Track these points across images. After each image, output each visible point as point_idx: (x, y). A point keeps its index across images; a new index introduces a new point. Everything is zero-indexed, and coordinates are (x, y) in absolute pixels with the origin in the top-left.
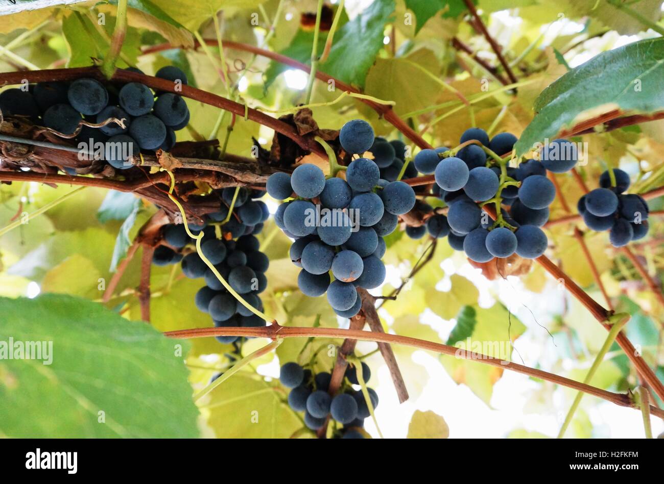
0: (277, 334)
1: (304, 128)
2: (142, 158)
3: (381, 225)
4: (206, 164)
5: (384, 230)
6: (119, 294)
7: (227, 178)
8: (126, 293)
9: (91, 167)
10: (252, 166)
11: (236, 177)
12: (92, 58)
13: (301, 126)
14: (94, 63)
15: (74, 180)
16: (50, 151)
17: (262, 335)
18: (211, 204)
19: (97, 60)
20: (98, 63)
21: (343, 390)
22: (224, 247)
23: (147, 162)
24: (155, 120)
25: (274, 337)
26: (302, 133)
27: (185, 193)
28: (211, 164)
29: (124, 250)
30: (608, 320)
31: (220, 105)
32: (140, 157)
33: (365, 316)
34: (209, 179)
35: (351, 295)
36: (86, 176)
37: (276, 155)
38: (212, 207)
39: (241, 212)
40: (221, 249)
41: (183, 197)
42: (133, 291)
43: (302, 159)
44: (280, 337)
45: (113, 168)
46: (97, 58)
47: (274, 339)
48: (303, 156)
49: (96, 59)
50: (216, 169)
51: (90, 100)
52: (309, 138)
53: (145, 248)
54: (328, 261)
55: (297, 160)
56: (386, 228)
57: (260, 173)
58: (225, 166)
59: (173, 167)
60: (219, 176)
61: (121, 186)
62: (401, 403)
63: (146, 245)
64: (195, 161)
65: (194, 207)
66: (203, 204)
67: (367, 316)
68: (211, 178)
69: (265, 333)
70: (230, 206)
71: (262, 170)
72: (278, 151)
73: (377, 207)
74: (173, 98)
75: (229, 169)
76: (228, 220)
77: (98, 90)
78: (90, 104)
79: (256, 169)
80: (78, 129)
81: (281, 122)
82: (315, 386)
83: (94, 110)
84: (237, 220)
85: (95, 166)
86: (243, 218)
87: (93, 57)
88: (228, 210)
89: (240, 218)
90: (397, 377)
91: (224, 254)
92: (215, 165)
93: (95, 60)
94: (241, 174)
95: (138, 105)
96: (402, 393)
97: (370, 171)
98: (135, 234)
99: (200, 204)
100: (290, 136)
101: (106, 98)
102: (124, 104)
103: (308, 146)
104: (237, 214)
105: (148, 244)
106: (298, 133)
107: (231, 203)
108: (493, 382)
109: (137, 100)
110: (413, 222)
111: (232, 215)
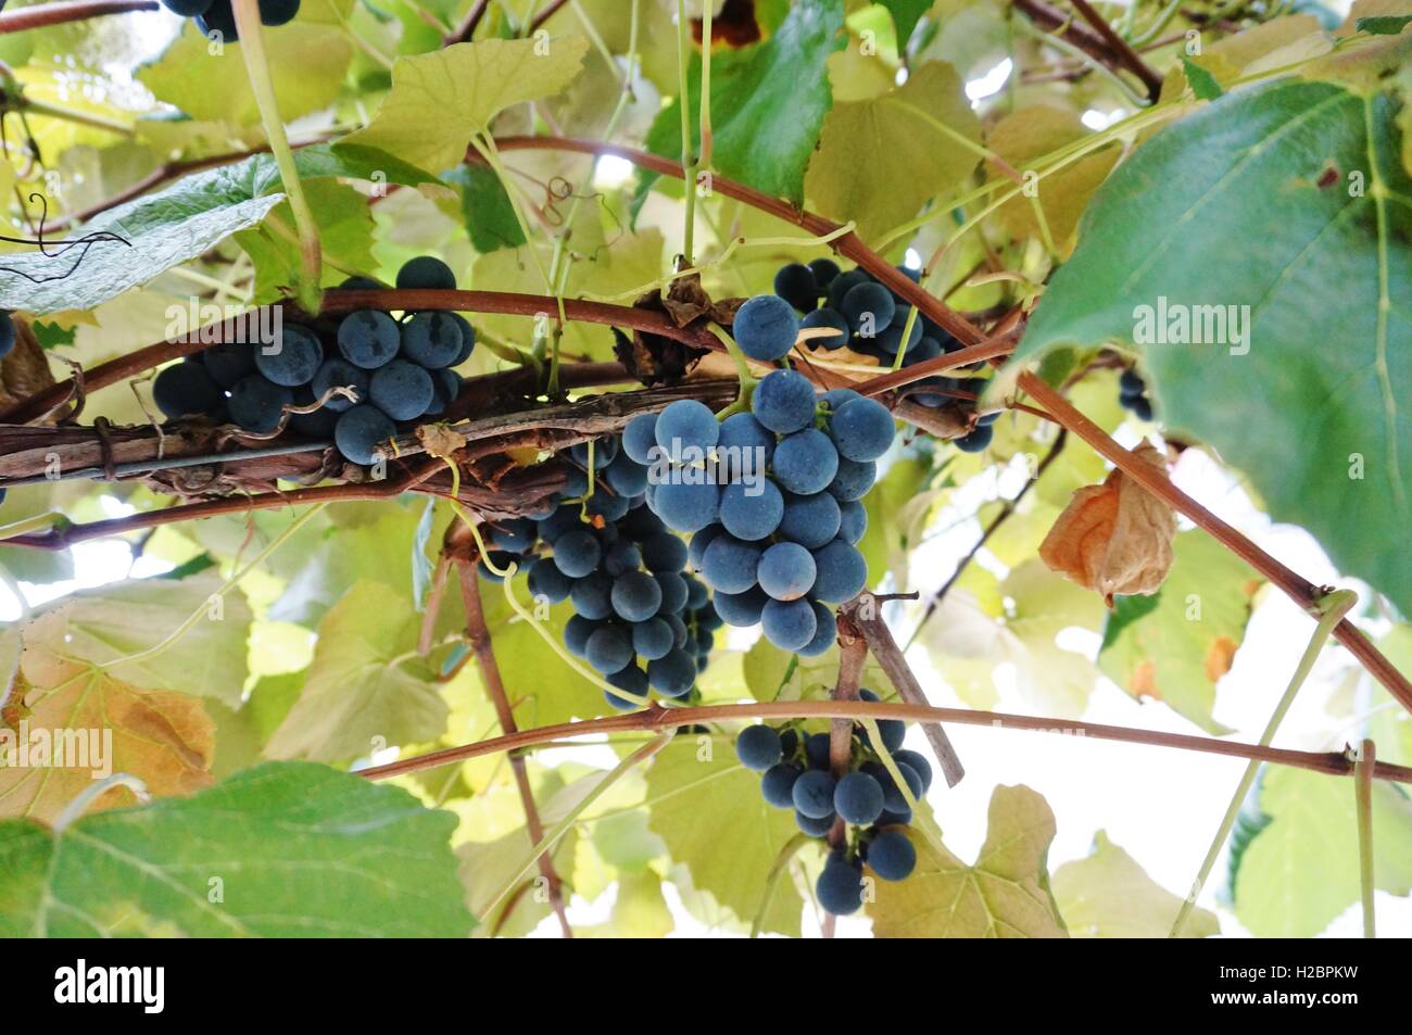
0: (661, 723)
1: (685, 313)
2: (395, 446)
3: (841, 483)
4: (512, 424)
5: (849, 490)
6: (441, 642)
7: (561, 435)
8: (451, 639)
9: (322, 470)
10: (600, 403)
11: (576, 428)
12: (280, 288)
13: (678, 309)
14: (284, 293)
15: (300, 497)
16: (248, 463)
17: (637, 727)
18: (548, 479)
19: (287, 289)
20: (290, 295)
21: (857, 766)
22: (594, 541)
23: (406, 449)
24: (406, 368)
25: (657, 727)
26: (683, 323)
27: (492, 475)
28: (521, 422)
29: (426, 577)
30: (1318, 606)
31: (517, 310)
32: (389, 444)
33: (862, 637)
34: (530, 442)
35: (800, 624)
36: (319, 485)
37: (647, 368)
38: (553, 484)
39: (611, 477)
40: (589, 548)
41: (489, 485)
42: (460, 637)
43: (697, 363)
44: (667, 728)
45: (357, 465)
46: (287, 285)
47: (658, 731)
48: (699, 359)
49: (285, 288)
50: (534, 426)
51: (291, 365)
52: (697, 329)
53: (460, 566)
54: (749, 569)
55: (688, 368)
56: (851, 487)
57: (619, 411)
58: (550, 416)
59: (451, 449)
60: (545, 435)
61: (379, 492)
62: (951, 787)
63: (460, 561)
64: (492, 424)
65: (519, 492)
66: (534, 483)
67: (866, 636)
68: (534, 440)
69: (640, 724)
70: (587, 469)
71: (621, 406)
72: (649, 360)
73: (820, 458)
74: (429, 322)
75: (559, 420)
76: (591, 492)
77: (299, 344)
78: (291, 371)
79: (608, 406)
80: (283, 418)
81: (638, 312)
82: (804, 761)
83: (300, 377)
84: (606, 491)
85: (328, 467)
86: (617, 486)
87: (280, 285)
88: (586, 476)
89: (610, 486)
90: (936, 739)
91: (596, 556)
92: (530, 420)
93: (286, 291)
94: (584, 423)
95: (371, 353)
96: (950, 767)
97: (791, 397)
98: (439, 545)
99: (529, 484)
100: (659, 332)
101: (317, 351)
102: (349, 355)
103: (699, 341)
104: (606, 483)
105: (463, 558)
106: (674, 324)
107: (587, 464)
108: (1214, 679)
109: (368, 345)
110: (947, 431)
111: (596, 483)
